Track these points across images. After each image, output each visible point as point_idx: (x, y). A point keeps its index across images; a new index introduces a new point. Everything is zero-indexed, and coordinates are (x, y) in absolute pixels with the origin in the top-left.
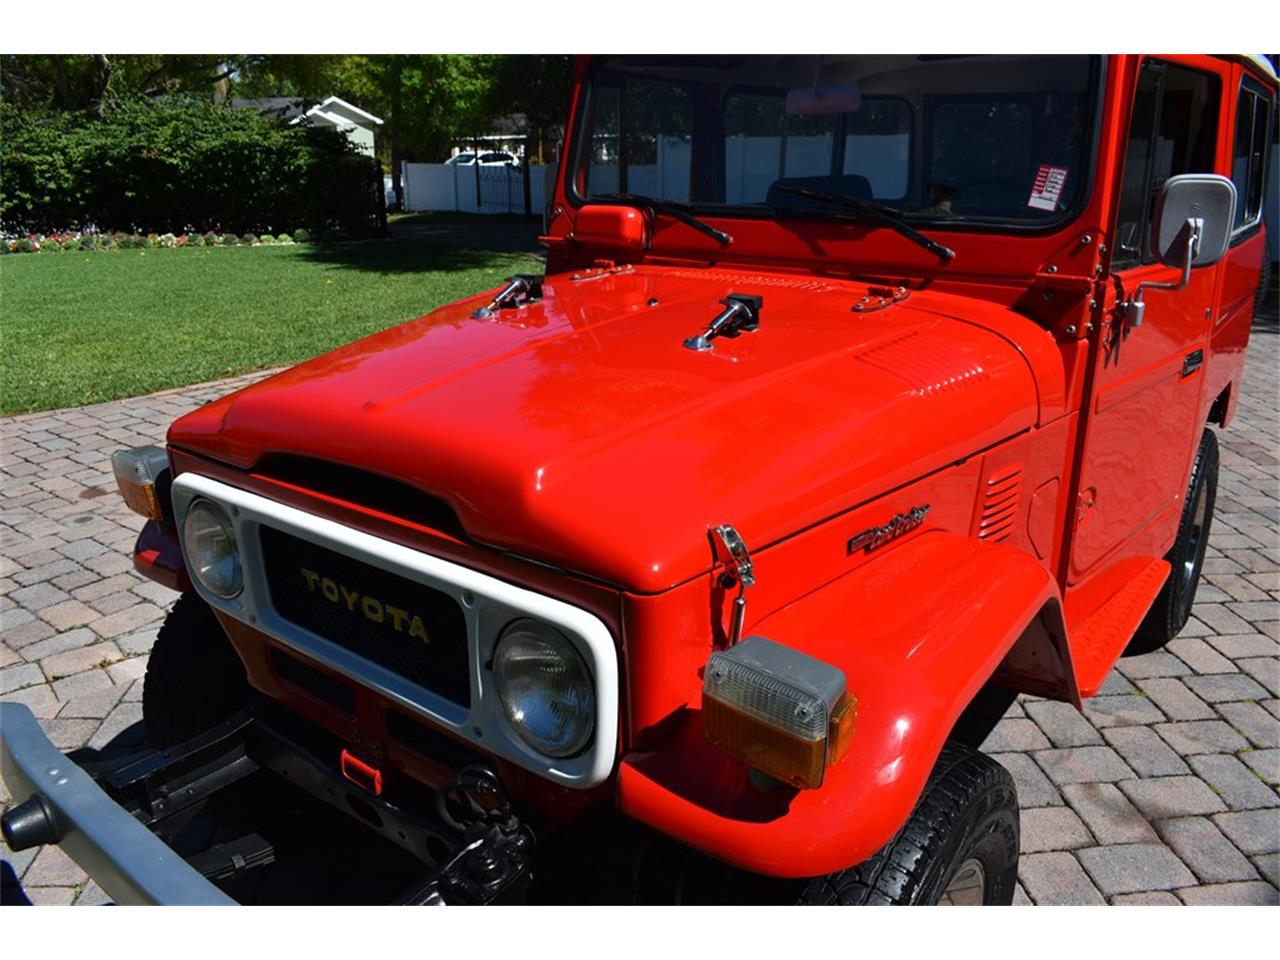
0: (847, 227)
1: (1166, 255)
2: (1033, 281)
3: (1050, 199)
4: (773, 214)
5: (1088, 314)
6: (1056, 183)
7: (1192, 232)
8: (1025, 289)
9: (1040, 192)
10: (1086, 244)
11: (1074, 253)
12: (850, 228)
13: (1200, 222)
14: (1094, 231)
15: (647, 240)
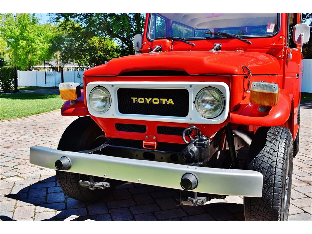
0: (224, 40)
1: (297, 41)
2: (270, 47)
3: (272, 30)
4: (205, 39)
5: (283, 53)
6: (273, 27)
7: (302, 36)
8: (269, 49)
9: (269, 29)
10: (281, 38)
11: (278, 41)
12: (225, 40)
13: (303, 34)
14: (282, 35)
15: (172, 48)
